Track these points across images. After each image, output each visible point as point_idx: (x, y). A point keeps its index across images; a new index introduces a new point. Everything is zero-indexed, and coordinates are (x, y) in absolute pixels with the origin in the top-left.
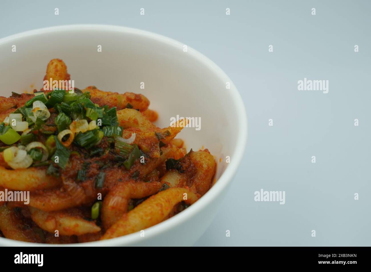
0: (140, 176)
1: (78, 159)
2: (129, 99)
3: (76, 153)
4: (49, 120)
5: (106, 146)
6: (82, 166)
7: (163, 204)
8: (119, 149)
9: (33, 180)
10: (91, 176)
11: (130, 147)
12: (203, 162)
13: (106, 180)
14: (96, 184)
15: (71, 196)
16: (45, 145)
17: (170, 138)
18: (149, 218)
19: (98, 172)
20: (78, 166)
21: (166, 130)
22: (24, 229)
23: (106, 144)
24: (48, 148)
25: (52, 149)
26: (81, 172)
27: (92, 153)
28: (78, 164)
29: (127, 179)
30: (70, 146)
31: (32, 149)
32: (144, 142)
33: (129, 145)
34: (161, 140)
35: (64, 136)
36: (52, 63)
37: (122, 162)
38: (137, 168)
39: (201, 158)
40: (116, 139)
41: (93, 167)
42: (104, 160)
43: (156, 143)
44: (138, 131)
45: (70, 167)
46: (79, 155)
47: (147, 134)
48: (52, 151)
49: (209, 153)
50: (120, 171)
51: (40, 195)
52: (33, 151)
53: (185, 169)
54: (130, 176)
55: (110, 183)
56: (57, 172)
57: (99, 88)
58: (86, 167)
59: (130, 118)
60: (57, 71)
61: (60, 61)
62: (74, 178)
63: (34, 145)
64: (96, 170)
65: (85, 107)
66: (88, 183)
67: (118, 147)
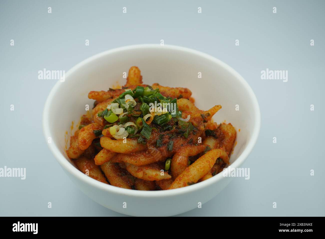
0: (193, 142)
1: (156, 132)
2: (181, 92)
3: (155, 129)
4: (136, 107)
5: (173, 124)
6: (159, 137)
7: (210, 161)
8: (181, 126)
9: (129, 146)
10: (165, 143)
11: (188, 124)
12: (229, 131)
13: (174, 145)
14: (168, 149)
15: (153, 156)
16: (135, 123)
17: (209, 117)
18: (203, 170)
19: (169, 141)
20: (156, 137)
21: (207, 112)
22: (121, 176)
23: (173, 122)
24: (138, 126)
25: (141, 127)
26: (159, 141)
27: (165, 128)
28: (156, 136)
29: (186, 144)
30: (150, 124)
31: (128, 127)
32: (195, 120)
33: (187, 123)
34: (204, 119)
35: (148, 118)
36: (132, 69)
37: (183, 134)
38: (192, 137)
39: (227, 129)
40: (178, 119)
41: (166, 138)
42: (172, 133)
43: (201, 121)
44: (190, 113)
45: (152, 138)
46: (157, 130)
47: (196, 115)
48: (140, 128)
49: (232, 126)
50: (182, 139)
51: (133, 155)
52: (129, 128)
53: (218, 136)
54: (188, 142)
55: (176, 148)
56: (144, 141)
57: (160, 84)
58: (162, 137)
59: (184, 104)
60: (135, 74)
61: (137, 68)
62: (155, 144)
63: (128, 124)
64: (168, 140)
65: (159, 99)
66: (163, 148)
67: (180, 124)
